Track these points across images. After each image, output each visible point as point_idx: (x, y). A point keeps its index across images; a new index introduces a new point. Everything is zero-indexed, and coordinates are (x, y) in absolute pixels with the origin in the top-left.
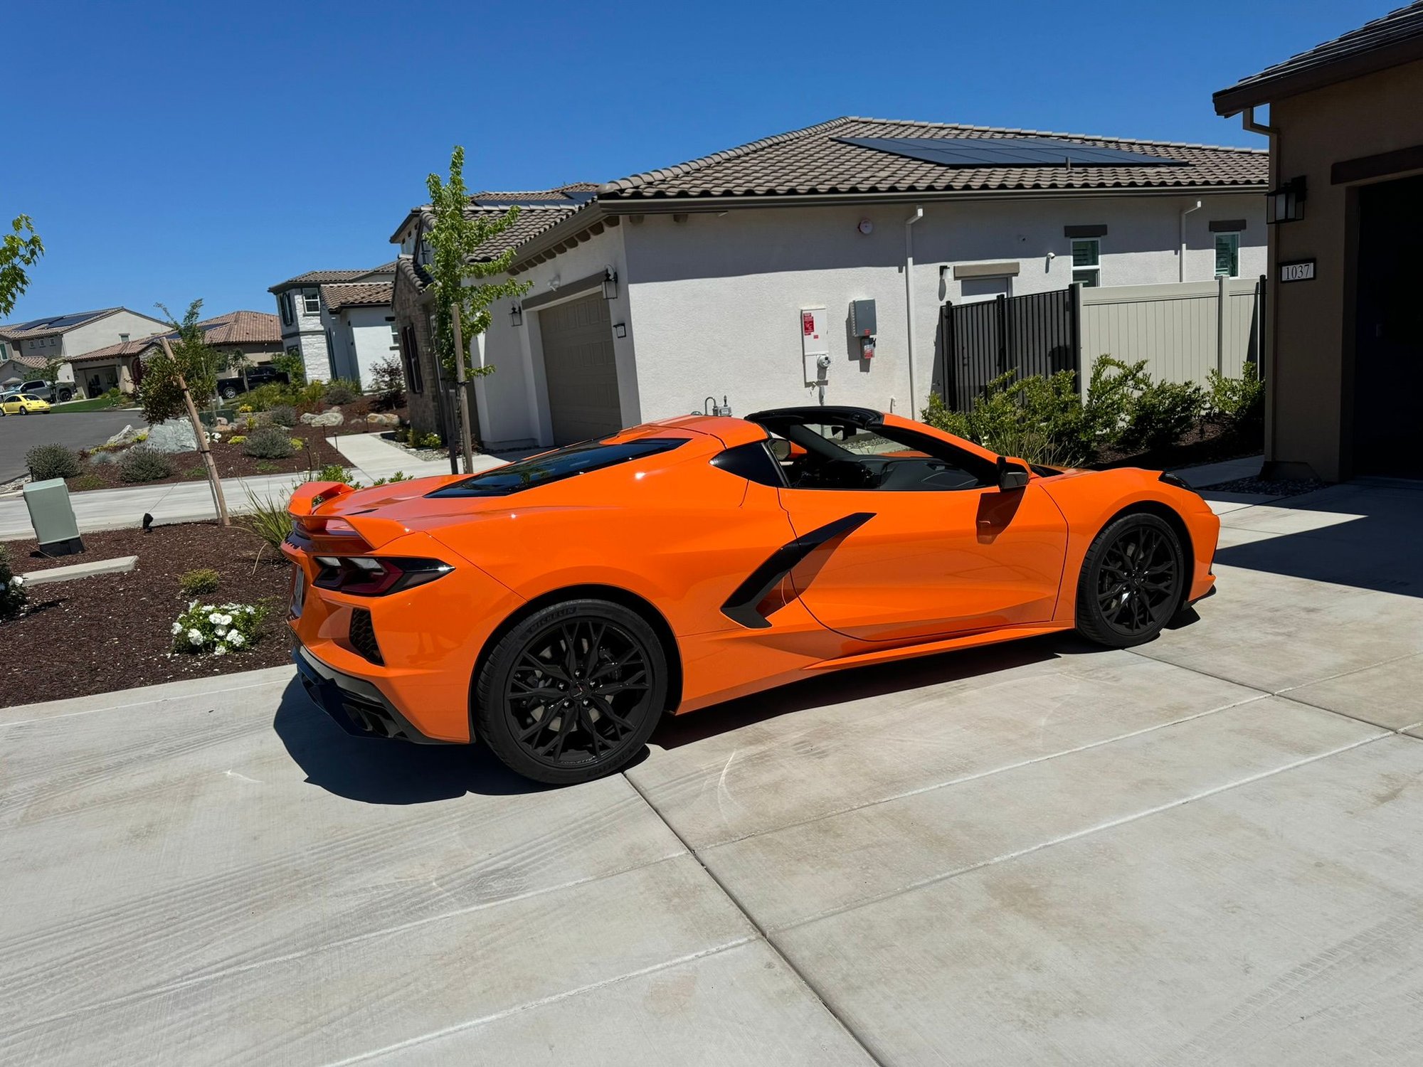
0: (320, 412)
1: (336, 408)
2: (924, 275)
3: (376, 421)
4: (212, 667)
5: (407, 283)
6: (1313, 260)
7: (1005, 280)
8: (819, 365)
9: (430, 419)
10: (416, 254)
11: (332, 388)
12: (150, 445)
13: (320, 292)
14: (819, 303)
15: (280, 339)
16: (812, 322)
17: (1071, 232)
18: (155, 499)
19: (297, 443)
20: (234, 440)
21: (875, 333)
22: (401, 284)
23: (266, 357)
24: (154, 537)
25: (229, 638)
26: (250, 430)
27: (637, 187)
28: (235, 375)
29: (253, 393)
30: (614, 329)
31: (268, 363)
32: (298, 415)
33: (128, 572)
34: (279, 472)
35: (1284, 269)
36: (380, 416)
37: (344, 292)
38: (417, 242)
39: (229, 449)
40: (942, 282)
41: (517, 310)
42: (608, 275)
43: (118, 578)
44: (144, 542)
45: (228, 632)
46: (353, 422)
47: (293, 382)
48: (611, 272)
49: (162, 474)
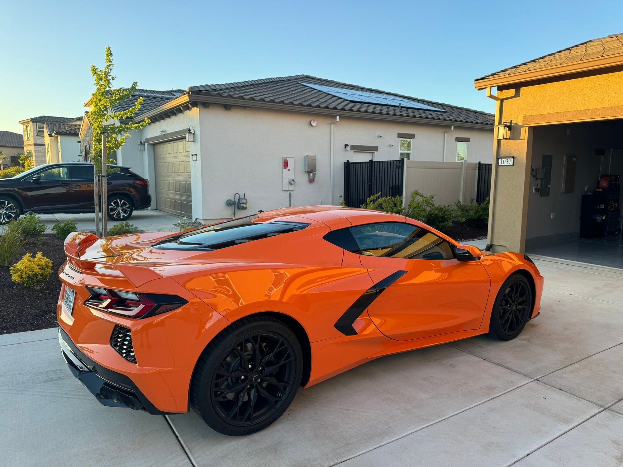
2: (337, 147)
5: (88, 125)
6: (513, 158)
7: (372, 153)
8: (289, 183)
14: (291, 154)
15: (23, 146)
16: (287, 163)
17: (400, 135)
21: (316, 171)
22: (85, 125)
27: (207, 90)
30: (191, 156)
35: (500, 160)
40: (345, 151)
41: (143, 143)
42: (190, 130)
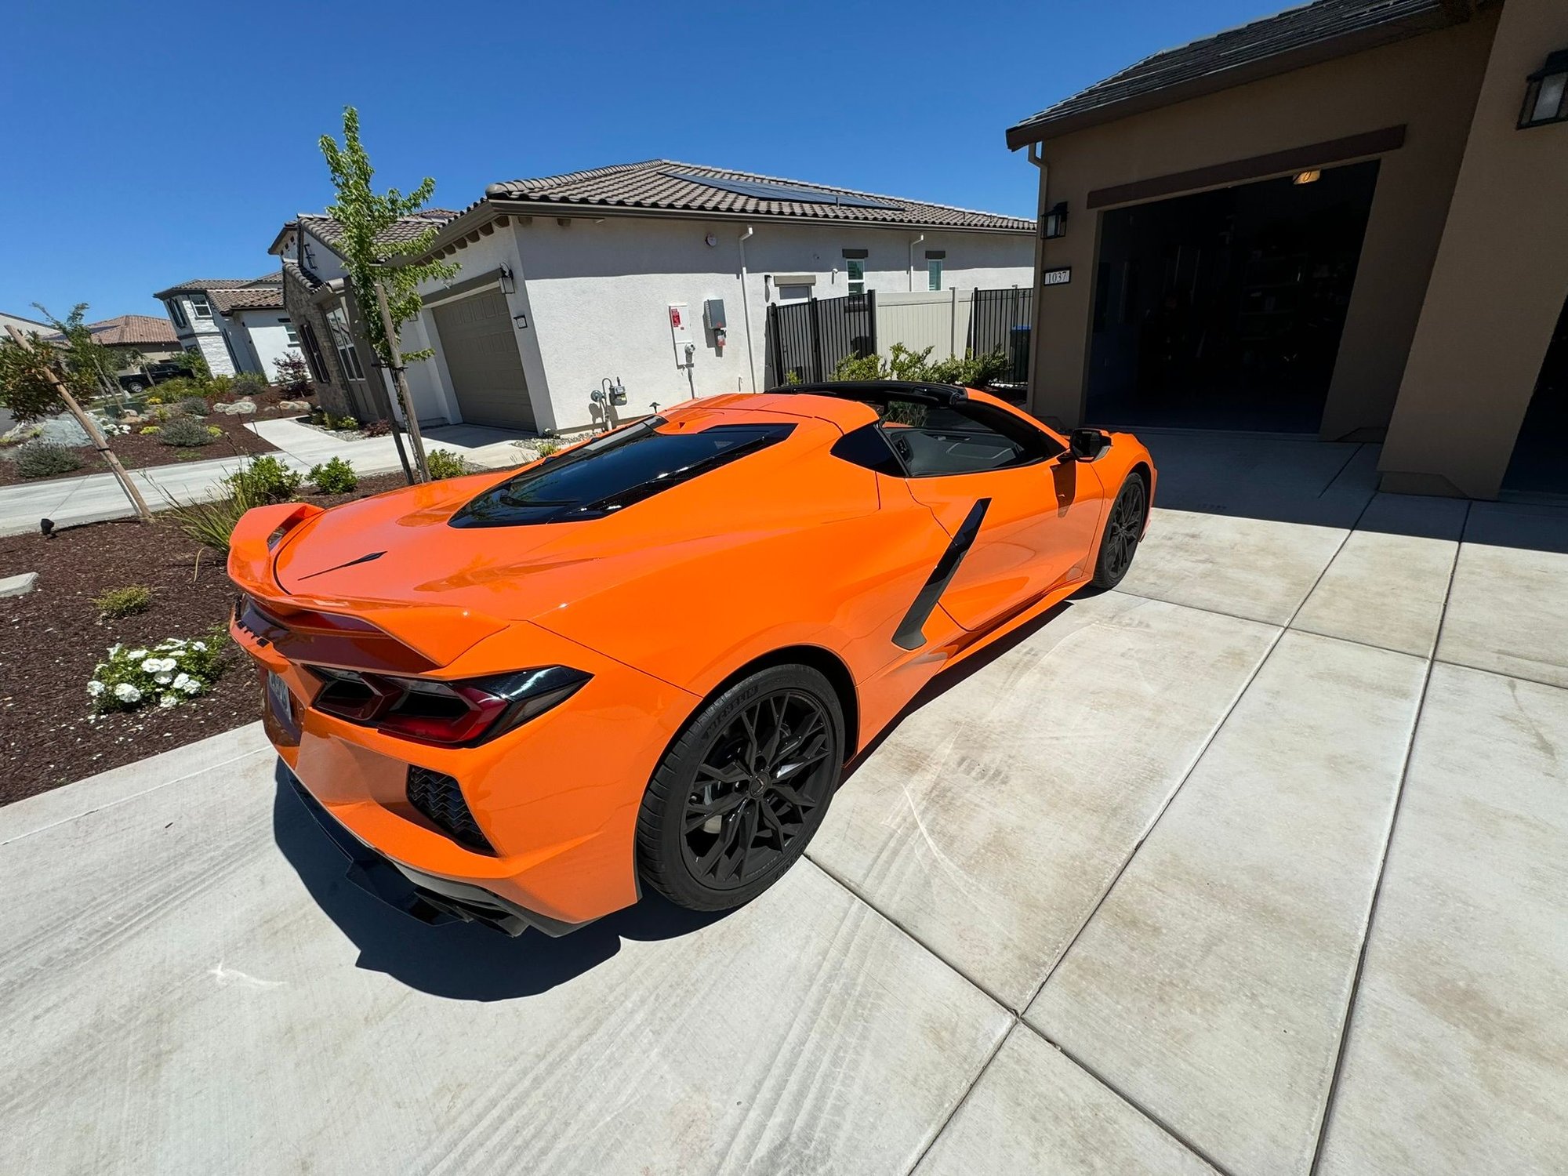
0: (232, 402)
1: (247, 398)
2: (754, 281)
3: (288, 407)
4: (159, 730)
5: (297, 285)
6: (1069, 268)
7: (806, 288)
8: (686, 351)
9: (342, 405)
10: (300, 258)
11: (238, 381)
12: (46, 440)
13: (207, 297)
14: (681, 301)
15: (176, 340)
16: (678, 316)
17: (847, 254)
18: (62, 494)
19: (215, 431)
20: (146, 430)
21: (725, 326)
22: (290, 286)
23: (165, 356)
24: (60, 543)
25: (177, 685)
26: (163, 421)
27: (522, 191)
28: (137, 372)
29: (159, 388)
30: (514, 321)
31: (168, 361)
32: (211, 405)
33: (25, 595)
34: (202, 459)
35: (1047, 275)
36: (291, 403)
37: (232, 297)
38: (299, 247)
39: (142, 439)
40: (767, 287)
42: (504, 272)
43: (10, 604)
44: (48, 551)
45: (175, 677)
46: (266, 409)
47: (199, 376)
48: (505, 269)
49: (68, 467)
